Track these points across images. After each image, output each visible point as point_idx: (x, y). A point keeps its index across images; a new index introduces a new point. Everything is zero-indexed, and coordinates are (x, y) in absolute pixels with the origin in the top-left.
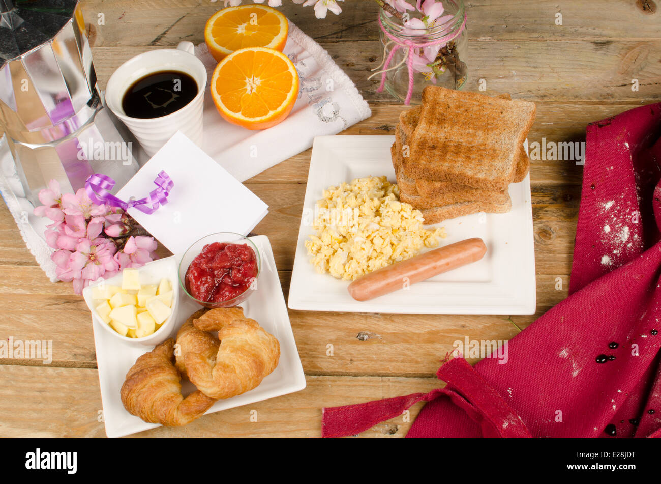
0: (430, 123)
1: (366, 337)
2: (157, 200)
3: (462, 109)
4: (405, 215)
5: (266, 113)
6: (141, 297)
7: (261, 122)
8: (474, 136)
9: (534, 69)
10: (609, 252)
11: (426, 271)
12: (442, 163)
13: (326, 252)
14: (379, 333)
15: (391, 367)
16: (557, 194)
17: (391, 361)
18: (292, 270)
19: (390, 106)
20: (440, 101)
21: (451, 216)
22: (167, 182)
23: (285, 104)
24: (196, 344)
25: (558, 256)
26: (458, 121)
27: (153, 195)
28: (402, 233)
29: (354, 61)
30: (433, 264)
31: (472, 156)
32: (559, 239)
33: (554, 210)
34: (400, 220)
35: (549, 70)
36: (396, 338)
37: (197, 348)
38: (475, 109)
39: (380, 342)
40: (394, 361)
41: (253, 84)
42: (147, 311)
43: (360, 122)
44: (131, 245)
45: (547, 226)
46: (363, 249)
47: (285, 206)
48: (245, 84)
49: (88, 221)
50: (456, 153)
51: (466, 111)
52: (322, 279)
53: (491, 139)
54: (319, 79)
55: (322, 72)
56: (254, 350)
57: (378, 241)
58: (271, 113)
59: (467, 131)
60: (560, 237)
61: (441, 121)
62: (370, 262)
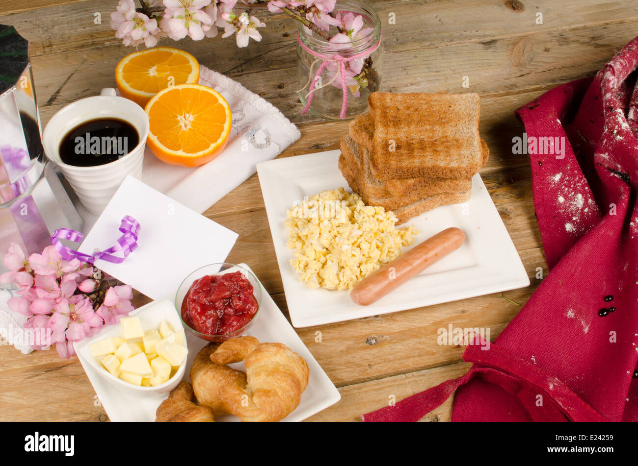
0: (386, 126)
1: (373, 341)
2: (127, 246)
3: (412, 109)
4: (381, 218)
5: (208, 147)
6: (147, 344)
7: (204, 156)
8: (433, 131)
9: (436, 74)
10: (569, 220)
11: (419, 265)
12: (411, 160)
13: (315, 266)
14: (386, 335)
15: (410, 363)
16: (501, 179)
17: (408, 357)
18: (283, 292)
19: (314, 126)
20: (388, 105)
21: (417, 213)
22: (134, 225)
23: (224, 134)
24: (220, 378)
25: (523, 232)
26: (412, 121)
27: (122, 242)
28: (382, 235)
29: (264, 91)
30: (424, 257)
31: (439, 149)
32: (518, 217)
33: (504, 193)
34: (377, 224)
35: (451, 72)
36: (403, 336)
37: (223, 382)
38: (424, 107)
39: (390, 342)
40: (411, 357)
41: (186, 121)
42: (158, 356)
43: (292, 145)
44: (111, 296)
45: (503, 208)
46: (354, 255)
47: (246, 235)
48: (178, 122)
49: (59, 281)
50: (422, 149)
51: (416, 110)
52: (315, 294)
53: (450, 131)
54: (242, 110)
55: (242, 102)
56: (288, 370)
57: (365, 246)
58: (213, 146)
59: (424, 128)
60: (518, 215)
61: (397, 123)
62: (362, 267)
